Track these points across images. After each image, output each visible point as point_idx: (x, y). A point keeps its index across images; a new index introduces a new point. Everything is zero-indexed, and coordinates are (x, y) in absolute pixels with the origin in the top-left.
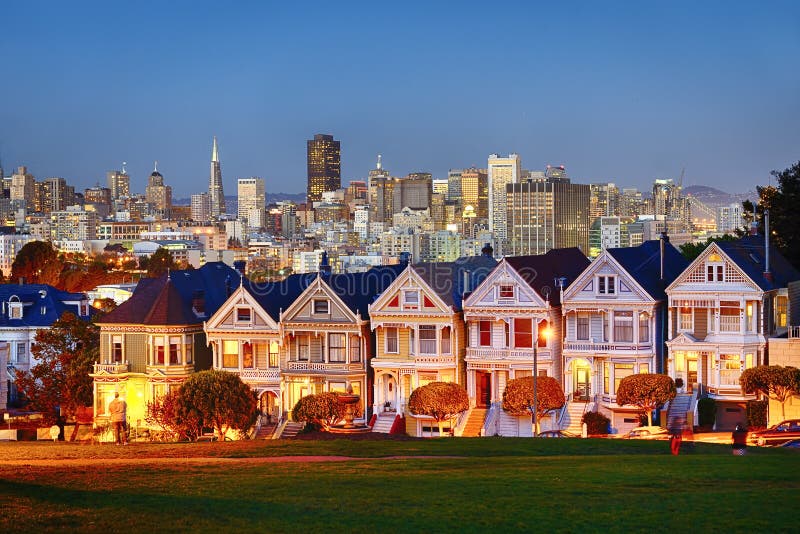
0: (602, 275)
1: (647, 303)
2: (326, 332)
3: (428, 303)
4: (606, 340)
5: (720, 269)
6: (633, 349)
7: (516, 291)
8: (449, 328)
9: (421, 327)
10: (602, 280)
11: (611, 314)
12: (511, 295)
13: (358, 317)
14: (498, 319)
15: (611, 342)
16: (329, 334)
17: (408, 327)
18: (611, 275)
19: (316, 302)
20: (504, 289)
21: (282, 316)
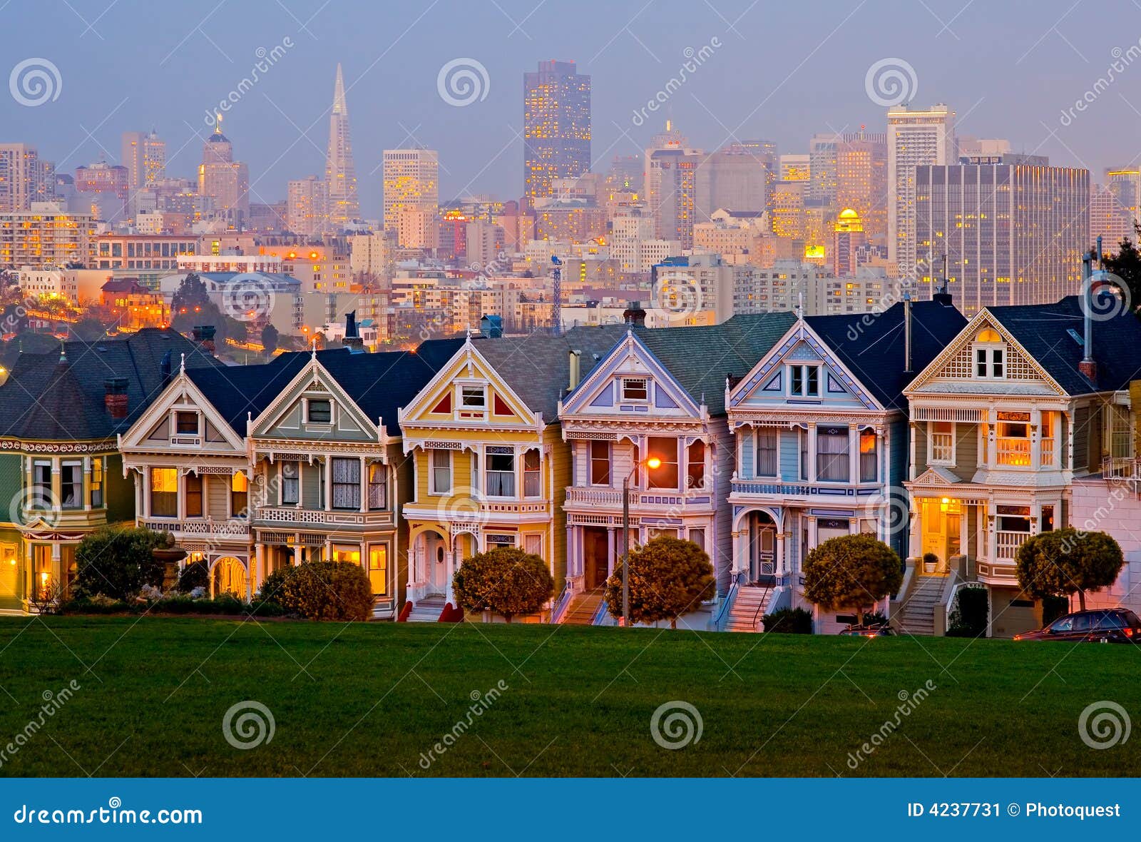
0: (797, 363)
1: (872, 412)
2: (327, 455)
3: (501, 408)
4: (804, 477)
5: (998, 355)
6: (849, 492)
7: (650, 388)
8: (537, 451)
9: (488, 449)
10: (797, 371)
11: (812, 433)
12: (642, 395)
13: (381, 430)
14: (619, 438)
15: (812, 481)
16: (333, 458)
17: (468, 450)
18: (813, 363)
19: (311, 402)
20: (629, 384)
21: (251, 426)
